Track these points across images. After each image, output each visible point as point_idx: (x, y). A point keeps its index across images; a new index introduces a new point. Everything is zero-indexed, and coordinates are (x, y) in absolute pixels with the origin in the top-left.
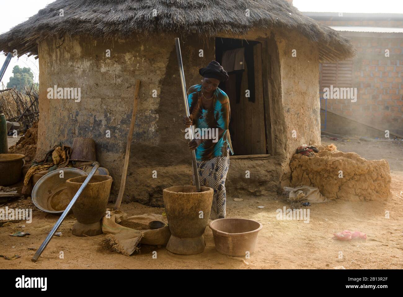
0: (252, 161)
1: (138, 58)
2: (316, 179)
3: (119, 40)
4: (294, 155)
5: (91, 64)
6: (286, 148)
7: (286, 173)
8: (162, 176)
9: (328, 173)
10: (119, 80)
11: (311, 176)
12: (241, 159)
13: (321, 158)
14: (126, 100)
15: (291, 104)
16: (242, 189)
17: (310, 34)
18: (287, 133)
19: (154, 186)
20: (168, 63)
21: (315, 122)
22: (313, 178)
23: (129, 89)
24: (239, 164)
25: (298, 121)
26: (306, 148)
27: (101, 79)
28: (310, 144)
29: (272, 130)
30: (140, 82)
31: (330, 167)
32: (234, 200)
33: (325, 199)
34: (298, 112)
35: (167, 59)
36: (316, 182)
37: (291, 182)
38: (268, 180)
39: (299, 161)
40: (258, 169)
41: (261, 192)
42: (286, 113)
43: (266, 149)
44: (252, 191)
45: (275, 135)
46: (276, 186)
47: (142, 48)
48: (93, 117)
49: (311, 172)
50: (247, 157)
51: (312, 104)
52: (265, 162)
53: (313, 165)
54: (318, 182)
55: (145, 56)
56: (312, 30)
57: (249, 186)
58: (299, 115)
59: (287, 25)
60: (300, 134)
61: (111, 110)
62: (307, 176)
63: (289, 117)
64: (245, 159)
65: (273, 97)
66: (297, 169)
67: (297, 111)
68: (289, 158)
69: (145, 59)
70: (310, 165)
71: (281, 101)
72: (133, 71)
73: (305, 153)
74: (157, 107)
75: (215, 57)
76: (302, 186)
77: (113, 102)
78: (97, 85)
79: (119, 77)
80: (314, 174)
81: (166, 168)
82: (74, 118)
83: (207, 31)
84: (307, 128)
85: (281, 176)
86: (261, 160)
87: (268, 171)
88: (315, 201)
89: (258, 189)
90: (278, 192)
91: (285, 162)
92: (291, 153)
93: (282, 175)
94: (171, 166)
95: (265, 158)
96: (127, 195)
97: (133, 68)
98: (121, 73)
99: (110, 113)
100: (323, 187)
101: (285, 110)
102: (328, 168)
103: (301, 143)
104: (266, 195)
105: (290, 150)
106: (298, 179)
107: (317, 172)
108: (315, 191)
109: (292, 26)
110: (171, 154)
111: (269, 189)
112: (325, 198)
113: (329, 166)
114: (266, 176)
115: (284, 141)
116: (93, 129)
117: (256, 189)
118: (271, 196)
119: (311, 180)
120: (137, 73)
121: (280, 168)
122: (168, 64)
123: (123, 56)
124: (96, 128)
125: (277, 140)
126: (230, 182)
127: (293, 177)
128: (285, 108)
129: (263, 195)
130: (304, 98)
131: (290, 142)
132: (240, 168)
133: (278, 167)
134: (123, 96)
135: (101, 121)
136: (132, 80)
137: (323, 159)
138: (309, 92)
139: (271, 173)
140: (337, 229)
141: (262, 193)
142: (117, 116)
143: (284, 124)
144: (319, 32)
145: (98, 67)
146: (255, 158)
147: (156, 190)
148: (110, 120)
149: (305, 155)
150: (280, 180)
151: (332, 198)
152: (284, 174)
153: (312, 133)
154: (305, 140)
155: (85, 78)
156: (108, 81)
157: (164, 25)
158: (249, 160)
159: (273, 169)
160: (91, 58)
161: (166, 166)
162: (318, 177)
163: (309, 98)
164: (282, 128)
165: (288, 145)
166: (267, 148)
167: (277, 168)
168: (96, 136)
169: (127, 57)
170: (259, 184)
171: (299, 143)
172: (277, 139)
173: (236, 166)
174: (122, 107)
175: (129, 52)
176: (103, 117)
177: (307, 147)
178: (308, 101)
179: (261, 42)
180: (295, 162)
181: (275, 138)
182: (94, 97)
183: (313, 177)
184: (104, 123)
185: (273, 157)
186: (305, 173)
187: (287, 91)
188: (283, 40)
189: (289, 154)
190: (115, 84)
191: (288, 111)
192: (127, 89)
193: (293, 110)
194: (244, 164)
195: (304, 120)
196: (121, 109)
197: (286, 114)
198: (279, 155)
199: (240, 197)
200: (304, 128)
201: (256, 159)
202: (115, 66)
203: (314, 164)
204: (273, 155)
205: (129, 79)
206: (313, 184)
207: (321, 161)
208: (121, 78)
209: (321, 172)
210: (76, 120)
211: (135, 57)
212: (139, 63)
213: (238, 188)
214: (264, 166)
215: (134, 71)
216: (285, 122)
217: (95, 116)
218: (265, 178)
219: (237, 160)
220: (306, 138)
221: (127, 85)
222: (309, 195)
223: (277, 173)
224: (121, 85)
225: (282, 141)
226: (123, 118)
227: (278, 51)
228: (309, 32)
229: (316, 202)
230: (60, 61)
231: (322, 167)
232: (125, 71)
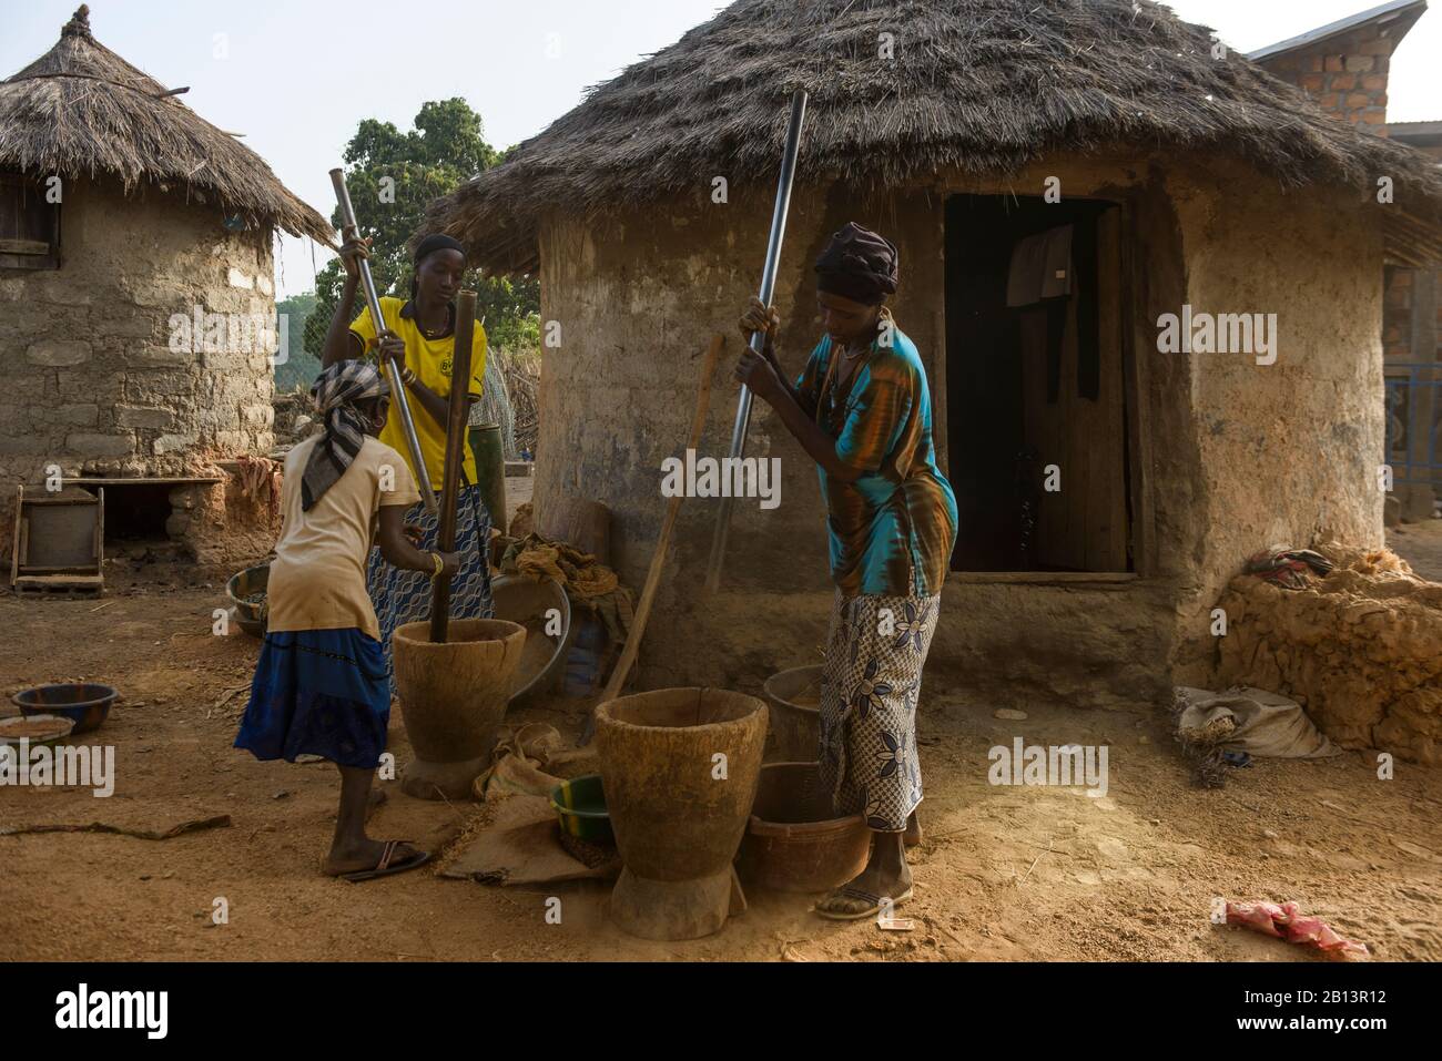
0: (1068, 591)
1: (720, 270)
2: (1300, 668)
3: (674, 219)
4: (1235, 577)
5: (611, 293)
6: (1203, 553)
7: (1192, 638)
8: (768, 622)
9: (1343, 652)
10: (672, 336)
11: (1282, 656)
12: (1030, 584)
13: (1324, 596)
14: (687, 392)
15: (1233, 408)
16: (1026, 680)
17: (1276, 160)
18: (1207, 503)
19: (740, 651)
20: (799, 280)
21: (1342, 469)
22: (1289, 667)
23: (697, 361)
24: (1019, 599)
25: (1259, 466)
26: (1280, 558)
27: (630, 331)
28: (1313, 542)
29: (1145, 492)
30: (725, 339)
31: (1352, 631)
32: (994, 716)
33: (1320, 746)
34: (1260, 436)
35: (798, 267)
36: (1301, 680)
37: (1216, 670)
38: (1121, 659)
39: (1248, 603)
40: (1086, 620)
41: (1093, 697)
42: (1208, 438)
43: (1128, 554)
44: (1060, 691)
45: (1156, 512)
46: (1150, 679)
47: (731, 239)
48: (611, 440)
49: (1285, 642)
50: (1052, 579)
51: (1329, 406)
52: (1113, 600)
53: (1293, 619)
54: (1306, 679)
55: (737, 262)
56: (1287, 149)
57: (1053, 675)
58: (1264, 443)
59: (1175, 135)
60: (1265, 510)
61: (651, 422)
62: (1268, 656)
63: (1221, 451)
64: (1041, 585)
65: (1152, 384)
66: (1238, 626)
67: (1257, 429)
68: (1215, 589)
69: (737, 272)
70: (1281, 617)
71: (1189, 396)
72: (706, 309)
73: (1276, 576)
74: (767, 414)
75: (943, 257)
76: (1245, 690)
77: (657, 397)
78: (623, 349)
79: (673, 326)
80: (1294, 652)
81: (785, 599)
82: (575, 442)
83: (877, 173)
84: (1300, 489)
85: (1174, 648)
86: (1103, 590)
87: (1123, 628)
88: (1275, 750)
89: (1084, 687)
90: (1156, 702)
91: (1194, 601)
92: (1223, 572)
93: (1180, 644)
94: (802, 593)
95: (1114, 586)
96: (671, 671)
97: (708, 298)
98: (677, 314)
99: (649, 431)
100: (1324, 700)
101: (1205, 428)
102: (1344, 636)
103: (1271, 538)
104: (1110, 708)
105: (1218, 562)
106: (1242, 663)
107: (1307, 646)
108: (1286, 714)
109: (1197, 138)
110: (803, 558)
111: (1124, 690)
112: (1323, 740)
113: (1346, 628)
114: (1114, 645)
115: (1194, 532)
116: (610, 474)
117: (1075, 687)
118: (1131, 712)
119: (1282, 671)
120: (717, 313)
121: (1169, 621)
122: (801, 283)
123: (683, 264)
124: (617, 470)
125: (1165, 528)
126: (983, 659)
127: (1223, 654)
128: (1203, 420)
129: (1100, 707)
130: (1291, 386)
131: (1222, 536)
132: (1019, 613)
133: (1164, 618)
134: (680, 379)
135: (627, 451)
136: (702, 335)
137: (1330, 602)
138: (1319, 368)
139: (1132, 638)
140: (1294, 884)
141: (1099, 700)
142: (664, 438)
143: (1196, 472)
144: (1315, 152)
145: (626, 299)
146: (1082, 582)
147: (745, 662)
148: (648, 449)
149: (1271, 582)
150: (1170, 662)
151: (1351, 745)
152: (1188, 641)
153: (1328, 504)
154: (1289, 530)
155: (600, 330)
156: (646, 338)
157: (746, 164)
158: (1058, 588)
159: (1141, 624)
160: (612, 274)
161: (787, 592)
162: (1309, 666)
163: (1314, 386)
164: (1188, 487)
165: (1212, 544)
166: (1129, 551)
167: (1159, 622)
168: (615, 493)
169: (693, 266)
170: (1087, 671)
171: (1263, 540)
172: (1165, 522)
173: (1006, 606)
174: (677, 412)
175: (695, 252)
176: (632, 440)
177: (1287, 556)
178: (1311, 396)
179: (1117, 200)
180: (1232, 605)
181: (1156, 519)
182: (615, 385)
183: (1290, 660)
184: (633, 457)
185: (1146, 583)
186: (1264, 644)
187: (1215, 365)
188: (1198, 191)
189: (1212, 575)
190: (663, 347)
191: (1218, 430)
192: (691, 362)
193: (1238, 426)
194: (1038, 602)
195: (1287, 462)
196: (676, 419)
197: (1206, 442)
198: (1170, 577)
199: (1019, 707)
200: (1287, 489)
201: (1082, 585)
202: (663, 294)
203: (1297, 616)
204: (1146, 576)
205: (696, 331)
206: (1290, 684)
207: (1320, 609)
208: (677, 329)
209: (1320, 647)
210: (580, 448)
211: (713, 265)
212: (722, 284)
213: (1011, 677)
214: (1110, 612)
215: (708, 309)
216: (1200, 468)
217: (615, 437)
218: (1107, 652)
219: (1015, 589)
220: (1295, 521)
221: (691, 349)
222: (1255, 727)
223: (1158, 639)
224: (677, 350)
225: (1183, 532)
226: (678, 443)
227: (1177, 229)
228: (1271, 154)
229: (1281, 753)
230: (561, 288)
231: (1321, 630)
232: (686, 308)
